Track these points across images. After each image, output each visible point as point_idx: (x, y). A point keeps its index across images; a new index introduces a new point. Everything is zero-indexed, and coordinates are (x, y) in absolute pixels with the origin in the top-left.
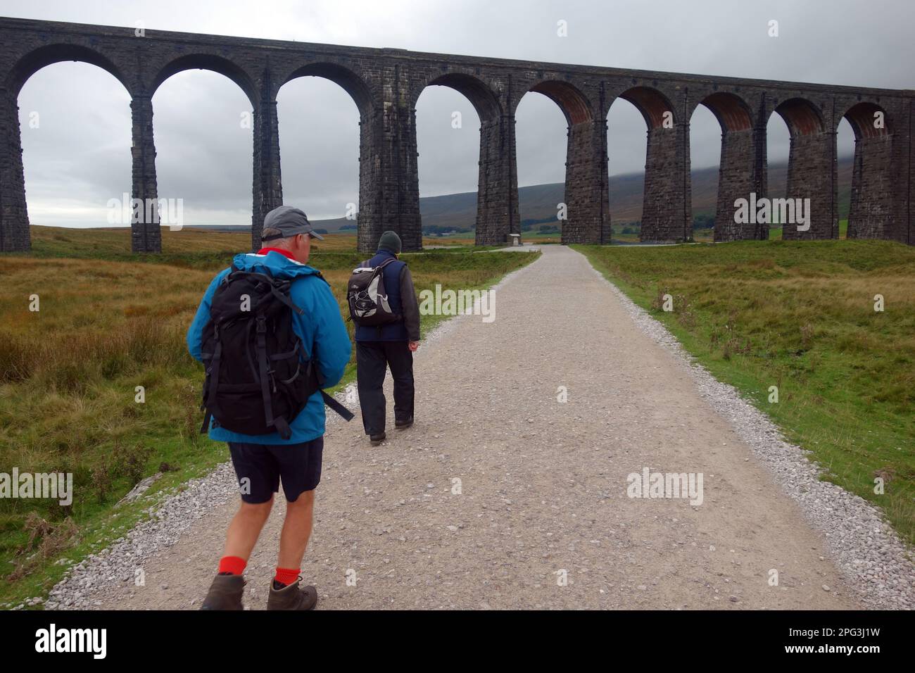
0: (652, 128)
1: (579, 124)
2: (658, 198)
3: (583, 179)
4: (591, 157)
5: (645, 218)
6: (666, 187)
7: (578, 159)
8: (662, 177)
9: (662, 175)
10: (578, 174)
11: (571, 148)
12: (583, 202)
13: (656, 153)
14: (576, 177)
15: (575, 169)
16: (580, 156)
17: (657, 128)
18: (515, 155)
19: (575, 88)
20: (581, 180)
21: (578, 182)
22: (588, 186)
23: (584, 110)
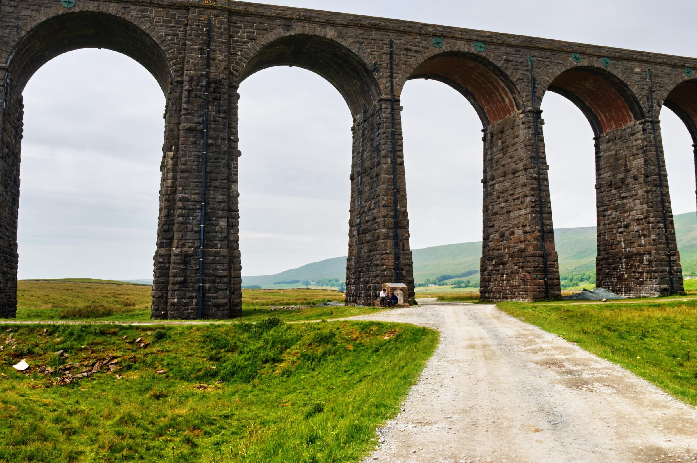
0: (601, 132)
1: (500, 121)
2: (620, 230)
3: (511, 199)
4: (520, 166)
5: (602, 259)
6: (634, 213)
7: (501, 170)
8: (624, 198)
9: (623, 195)
10: (502, 193)
11: (489, 157)
12: (512, 233)
13: (610, 167)
14: (498, 197)
15: (497, 186)
16: (504, 166)
17: (608, 130)
18: (402, 157)
19: (492, 64)
20: (506, 201)
21: (503, 204)
22: (519, 209)
23: (507, 100)
